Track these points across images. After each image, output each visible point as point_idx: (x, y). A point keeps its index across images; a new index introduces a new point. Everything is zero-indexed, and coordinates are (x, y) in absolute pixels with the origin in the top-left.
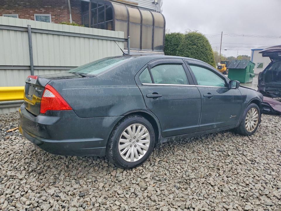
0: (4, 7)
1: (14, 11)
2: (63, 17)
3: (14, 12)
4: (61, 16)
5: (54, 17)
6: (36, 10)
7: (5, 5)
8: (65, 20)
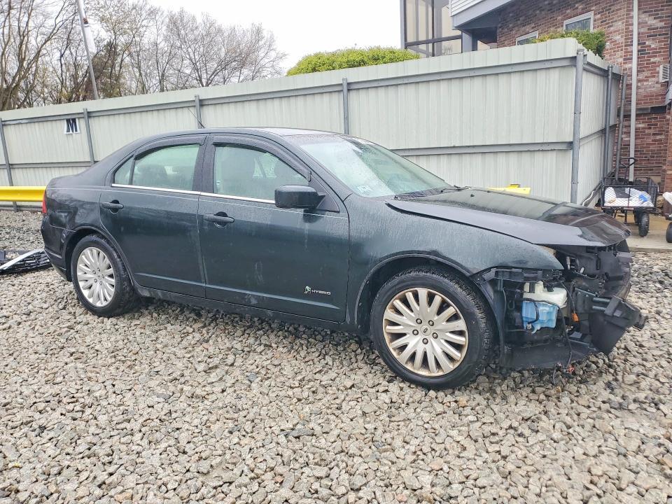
0: (519, 22)
1: (533, 25)
2: (617, 10)
3: (533, 28)
4: (613, 8)
5: (599, 16)
6: (568, 11)
7: (521, 19)
8: (620, 16)
